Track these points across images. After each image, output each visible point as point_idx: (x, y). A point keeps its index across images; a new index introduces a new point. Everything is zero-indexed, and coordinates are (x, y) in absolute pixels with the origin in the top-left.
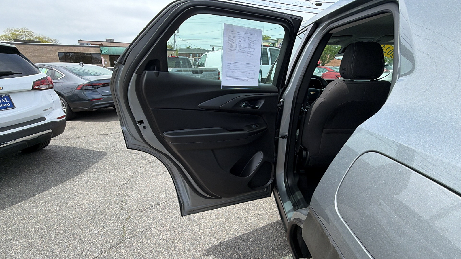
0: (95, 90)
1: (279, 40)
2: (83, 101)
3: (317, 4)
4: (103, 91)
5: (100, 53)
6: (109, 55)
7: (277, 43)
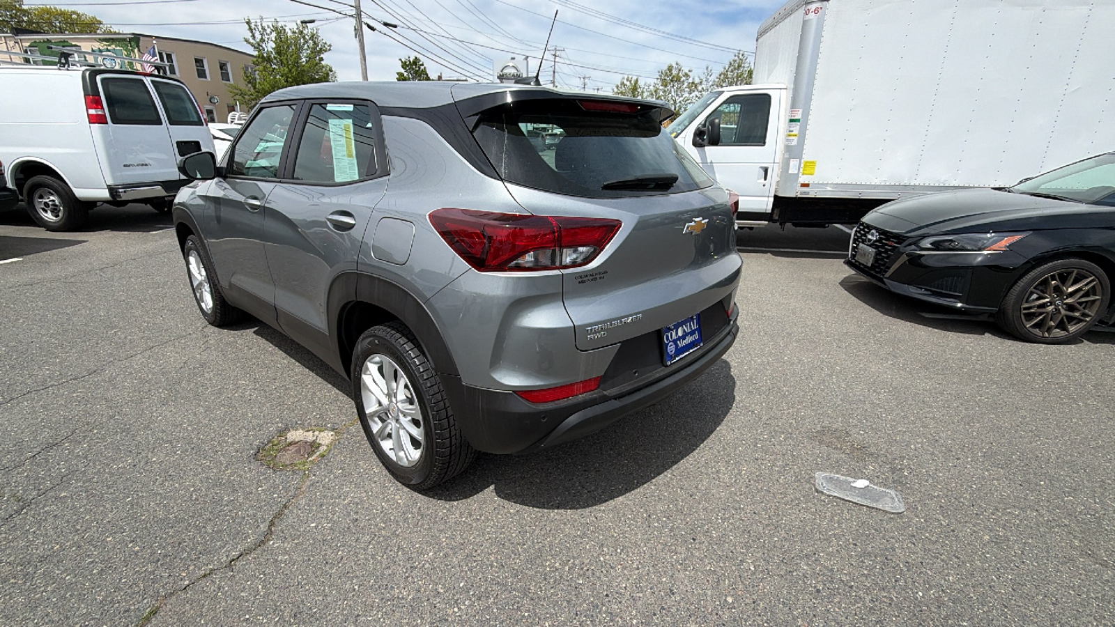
7: (138, 46)
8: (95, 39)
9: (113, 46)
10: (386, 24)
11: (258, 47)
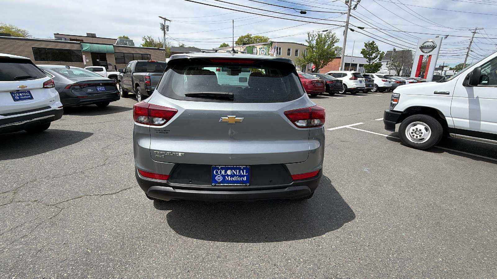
0: (81, 89)
1: (273, 43)
2: (70, 98)
3: (302, 13)
4: (89, 90)
5: (81, 50)
6: (91, 53)
7: (271, 46)
8: (261, 45)
9: (265, 46)
10: (359, 28)
11: (309, 42)
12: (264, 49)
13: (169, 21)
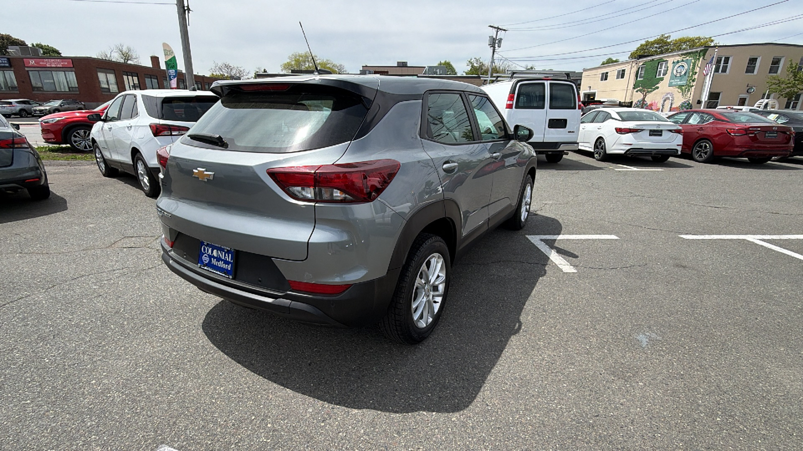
1: (710, 48)
7: (704, 55)
8: (677, 55)
9: (688, 58)
12: (683, 64)
13: (504, 30)
